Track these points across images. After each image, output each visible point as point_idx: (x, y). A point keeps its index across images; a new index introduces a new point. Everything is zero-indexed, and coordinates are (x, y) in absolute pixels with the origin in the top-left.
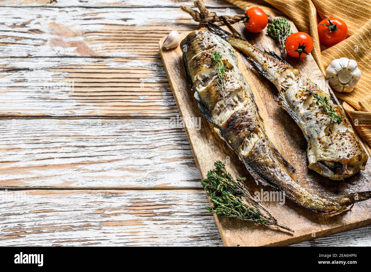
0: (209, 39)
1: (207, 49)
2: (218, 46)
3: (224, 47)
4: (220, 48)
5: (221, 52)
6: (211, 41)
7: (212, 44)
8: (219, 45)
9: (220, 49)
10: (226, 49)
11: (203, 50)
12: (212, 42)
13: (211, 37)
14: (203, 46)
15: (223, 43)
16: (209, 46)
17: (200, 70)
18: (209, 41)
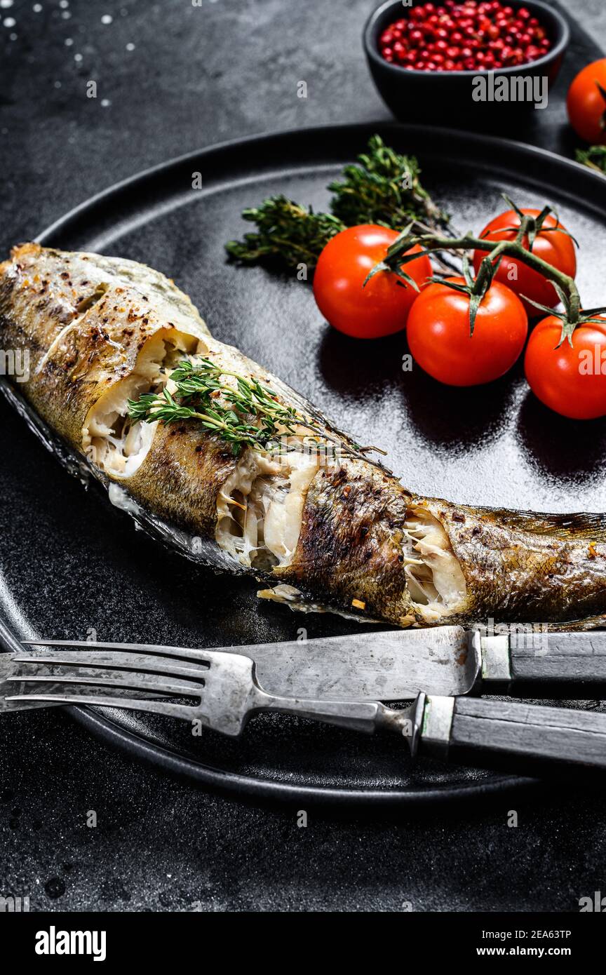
0: (65, 276)
1: (75, 315)
2: (112, 288)
3: (133, 284)
4: (121, 291)
5: (137, 305)
6: (76, 281)
7: (87, 292)
8: (115, 282)
9: (124, 294)
10: (145, 288)
11: (65, 322)
12: (85, 283)
13: (70, 266)
14: (59, 310)
15: (126, 269)
16: (81, 299)
17: (88, 399)
18: (70, 284)
